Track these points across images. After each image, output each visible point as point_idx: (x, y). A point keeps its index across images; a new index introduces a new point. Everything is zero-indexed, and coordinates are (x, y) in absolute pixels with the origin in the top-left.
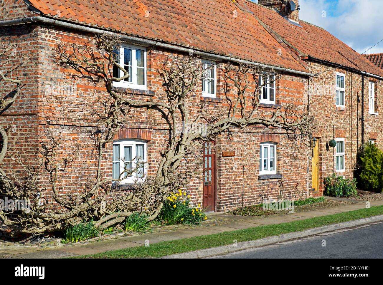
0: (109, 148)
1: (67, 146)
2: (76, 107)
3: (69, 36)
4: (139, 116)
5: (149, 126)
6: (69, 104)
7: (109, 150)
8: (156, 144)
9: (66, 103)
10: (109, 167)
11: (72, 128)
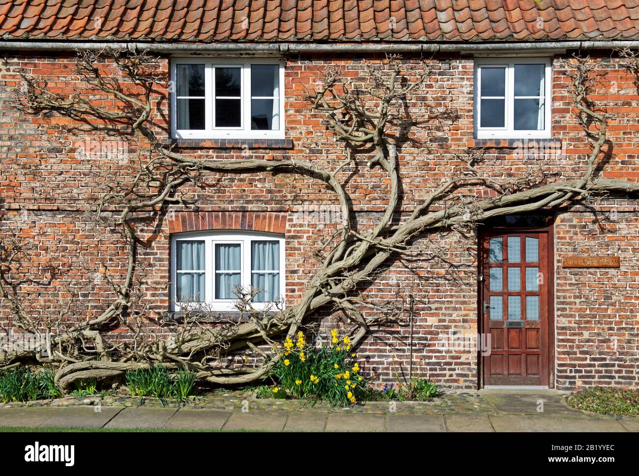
0: (157, 247)
1: (48, 244)
2: (72, 179)
3: (55, 64)
4: (246, 189)
5: (273, 205)
6: (54, 174)
7: (158, 251)
8: (305, 239)
9: (46, 174)
10: (159, 280)
11: (60, 214)
